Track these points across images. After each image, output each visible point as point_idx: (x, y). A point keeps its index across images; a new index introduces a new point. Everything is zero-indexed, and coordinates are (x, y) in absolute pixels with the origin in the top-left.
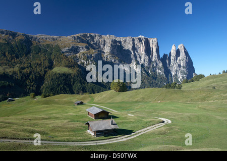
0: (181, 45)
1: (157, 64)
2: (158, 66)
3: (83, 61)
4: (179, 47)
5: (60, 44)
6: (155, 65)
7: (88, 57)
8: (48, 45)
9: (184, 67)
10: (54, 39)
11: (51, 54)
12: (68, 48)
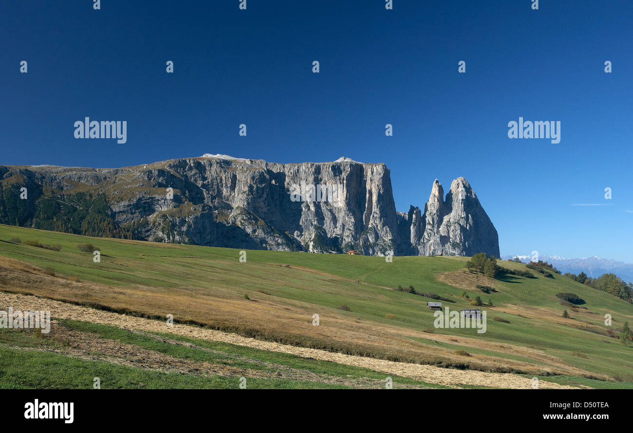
0: (460, 180)
1: (377, 237)
2: (380, 242)
3: (160, 234)
4: (453, 187)
5: (111, 191)
6: (371, 239)
7: (174, 225)
8: (81, 196)
9: (455, 245)
10: (97, 179)
11: (82, 218)
12: (127, 203)
